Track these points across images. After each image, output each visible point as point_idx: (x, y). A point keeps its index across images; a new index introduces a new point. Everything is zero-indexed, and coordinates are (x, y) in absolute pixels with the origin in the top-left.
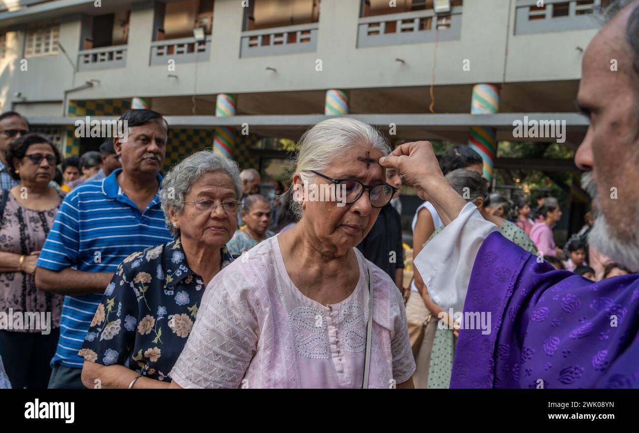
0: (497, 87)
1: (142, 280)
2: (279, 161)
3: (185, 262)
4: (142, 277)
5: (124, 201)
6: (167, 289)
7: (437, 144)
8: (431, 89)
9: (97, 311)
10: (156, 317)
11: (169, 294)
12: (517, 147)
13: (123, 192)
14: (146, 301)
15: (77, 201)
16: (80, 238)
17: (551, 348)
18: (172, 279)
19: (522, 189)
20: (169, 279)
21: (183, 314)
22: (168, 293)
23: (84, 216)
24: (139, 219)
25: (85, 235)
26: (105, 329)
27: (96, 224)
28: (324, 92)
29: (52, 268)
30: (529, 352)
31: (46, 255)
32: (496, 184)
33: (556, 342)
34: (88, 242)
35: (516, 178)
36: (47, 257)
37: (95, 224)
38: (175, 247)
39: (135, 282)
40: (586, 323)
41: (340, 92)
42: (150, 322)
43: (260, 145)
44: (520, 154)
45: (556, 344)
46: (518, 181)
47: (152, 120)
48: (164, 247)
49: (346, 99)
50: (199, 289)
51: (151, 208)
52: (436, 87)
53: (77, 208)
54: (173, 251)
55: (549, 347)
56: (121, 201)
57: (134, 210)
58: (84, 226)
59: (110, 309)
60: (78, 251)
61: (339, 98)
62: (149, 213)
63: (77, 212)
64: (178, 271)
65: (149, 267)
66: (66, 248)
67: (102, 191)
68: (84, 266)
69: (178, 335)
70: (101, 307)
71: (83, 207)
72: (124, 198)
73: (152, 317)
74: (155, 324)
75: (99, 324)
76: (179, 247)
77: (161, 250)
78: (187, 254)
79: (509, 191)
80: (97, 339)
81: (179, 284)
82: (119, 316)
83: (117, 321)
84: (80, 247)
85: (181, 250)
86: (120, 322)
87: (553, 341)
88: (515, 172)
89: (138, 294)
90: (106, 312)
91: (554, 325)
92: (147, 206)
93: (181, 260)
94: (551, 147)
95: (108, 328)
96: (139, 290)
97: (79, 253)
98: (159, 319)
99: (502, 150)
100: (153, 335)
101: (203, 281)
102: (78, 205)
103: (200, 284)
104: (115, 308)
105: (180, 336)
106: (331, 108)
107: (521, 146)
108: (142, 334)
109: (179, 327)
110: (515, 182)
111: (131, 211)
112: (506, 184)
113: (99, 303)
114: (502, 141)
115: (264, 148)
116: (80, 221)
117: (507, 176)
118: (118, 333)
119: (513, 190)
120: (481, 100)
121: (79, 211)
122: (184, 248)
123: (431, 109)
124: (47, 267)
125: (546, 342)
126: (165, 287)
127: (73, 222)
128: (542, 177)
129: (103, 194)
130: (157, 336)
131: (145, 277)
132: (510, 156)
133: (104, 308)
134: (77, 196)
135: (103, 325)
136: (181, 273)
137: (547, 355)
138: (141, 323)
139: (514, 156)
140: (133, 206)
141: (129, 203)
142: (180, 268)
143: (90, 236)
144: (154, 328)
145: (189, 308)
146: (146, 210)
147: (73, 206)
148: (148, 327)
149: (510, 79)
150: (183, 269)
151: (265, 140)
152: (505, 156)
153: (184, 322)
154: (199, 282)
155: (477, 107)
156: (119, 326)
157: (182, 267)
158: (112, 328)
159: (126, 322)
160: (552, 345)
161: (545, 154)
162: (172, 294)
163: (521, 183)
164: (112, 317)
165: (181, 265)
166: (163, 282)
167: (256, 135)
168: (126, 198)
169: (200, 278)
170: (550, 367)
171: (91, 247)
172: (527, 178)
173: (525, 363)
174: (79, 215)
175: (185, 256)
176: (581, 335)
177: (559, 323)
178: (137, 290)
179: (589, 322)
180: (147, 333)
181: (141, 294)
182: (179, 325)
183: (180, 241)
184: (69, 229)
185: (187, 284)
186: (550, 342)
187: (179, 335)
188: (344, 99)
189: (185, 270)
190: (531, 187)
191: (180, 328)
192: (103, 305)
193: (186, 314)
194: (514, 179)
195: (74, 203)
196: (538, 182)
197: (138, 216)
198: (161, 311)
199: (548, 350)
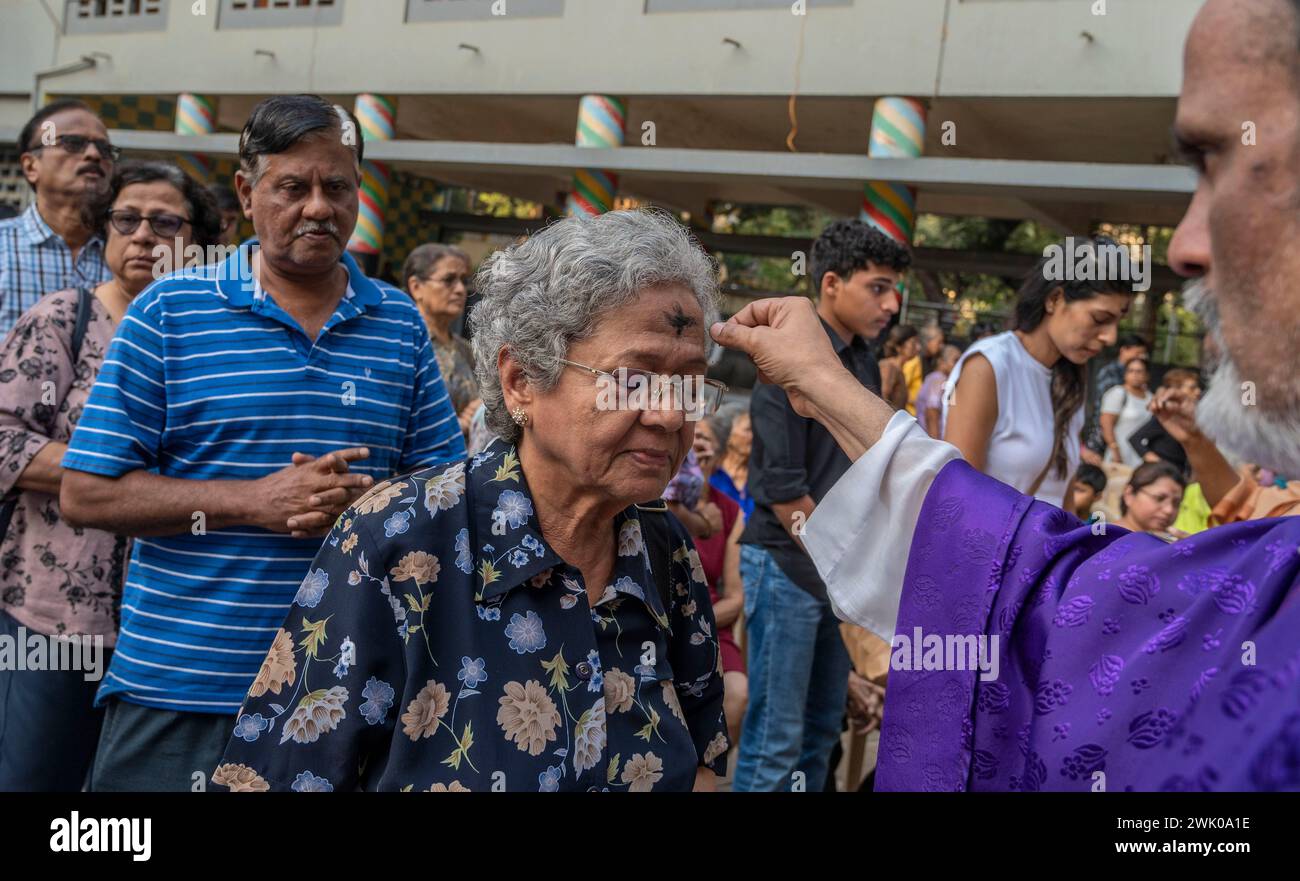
0: (924, 105)
1: (417, 576)
2: (478, 237)
3: (534, 525)
4: (416, 567)
5: (267, 313)
6: (484, 604)
7: (796, 216)
8: (792, 103)
9: (272, 652)
10: (454, 686)
11: (489, 619)
12: (954, 228)
13: (265, 293)
14: (427, 639)
15: (159, 312)
16: (168, 397)
17: (1107, 678)
18: (497, 574)
19: (959, 311)
20: (490, 574)
21: (529, 682)
22: (486, 614)
23: (175, 347)
24: (306, 356)
25: (178, 392)
26: (297, 709)
27: (203, 366)
28: (575, 99)
29: (101, 471)
30: (1059, 691)
31: (87, 441)
32: (910, 299)
33: (1116, 667)
34: (184, 407)
35: (950, 290)
36: (89, 445)
37: (201, 366)
38: (503, 474)
39: (394, 579)
40: (1174, 618)
41: (607, 101)
42: (436, 702)
43: (440, 202)
44: (958, 241)
45: (1119, 667)
46: (952, 294)
47: (310, 137)
48: (466, 470)
49: (620, 114)
50: (571, 606)
51: (332, 329)
52: (800, 98)
53: (159, 329)
54: (500, 488)
55: (1102, 677)
56: (261, 312)
57: (293, 335)
58: (176, 370)
59: (312, 650)
60: (162, 430)
61: (604, 113)
62: (328, 340)
63: (160, 338)
64: (517, 553)
65: (433, 533)
66: (133, 422)
67: (217, 292)
68: (176, 466)
69: (519, 747)
70: (284, 639)
71: (172, 325)
72: (268, 307)
73: (442, 687)
74: (450, 707)
75: (277, 691)
76: (516, 479)
77: (463, 481)
78: (541, 503)
79: (934, 313)
80: (268, 737)
81: (516, 591)
82: (340, 676)
83: (332, 690)
84: (168, 421)
85: (522, 486)
86: (346, 698)
87: (1110, 665)
88: (947, 277)
89: (400, 613)
90: (300, 656)
91: (1108, 631)
92: (323, 325)
93: (524, 519)
94: (1019, 229)
95: (306, 707)
96: (405, 604)
97: (164, 435)
98: (463, 694)
99: (923, 232)
100: (443, 742)
101: (583, 585)
102: (161, 322)
103: (574, 593)
104: (330, 649)
105: (524, 749)
106: (590, 133)
107: (962, 225)
108: (415, 737)
109: (522, 722)
110: (946, 296)
111: (286, 337)
112: (930, 299)
113: (279, 626)
114: (924, 213)
115: (448, 209)
116: (166, 358)
117: (931, 284)
118: (335, 728)
119: (941, 313)
120: (890, 129)
121: (164, 336)
122: (533, 485)
123: (789, 143)
124: (90, 469)
125: (1096, 667)
126: (479, 597)
127: (149, 363)
128: (999, 289)
129: (220, 297)
130: (458, 747)
131: (426, 568)
132: (938, 244)
133: (292, 645)
134: (158, 301)
135: (290, 696)
136: (526, 560)
137: (1100, 694)
138: (413, 707)
139: (948, 245)
140: (290, 324)
141: (279, 319)
142: (524, 542)
143: (190, 395)
144: (446, 719)
145: (544, 664)
146: (320, 335)
147: (150, 325)
148: (431, 715)
149: (946, 90)
150: (534, 547)
151: (450, 193)
152: (928, 244)
153: (533, 707)
154: (572, 584)
155: (880, 142)
156: (338, 706)
157: (530, 541)
158: (317, 708)
159: (366, 700)
160: (1108, 673)
161: (1009, 245)
162: (498, 618)
163: (959, 296)
164: (319, 675)
165: (527, 536)
166: (475, 580)
167: (433, 182)
168: (273, 306)
169: (576, 574)
170: (1108, 717)
171: (192, 422)
172: (971, 289)
173: (1051, 714)
174: (164, 344)
175: (534, 506)
176: (1165, 644)
177: (1118, 627)
178: (398, 602)
179: (1179, 616)
180: (426, 736)
181: (413, 618)
182: (521, 716)
183: (517, 457)
184: (140, 378)
185: (536, 589)
186: (1104, 667)
187: (522, 747)
188: (615, 115)
189: (539, 550)
190: (976, 307)
191: (523, 727)
192: (289, 634)
193: (537, 682)
194: (945, 291)
195: (152, 318)
196: (991, 299)
197: (302, 349)
198: (472, 671)
199: (1101, 685)
